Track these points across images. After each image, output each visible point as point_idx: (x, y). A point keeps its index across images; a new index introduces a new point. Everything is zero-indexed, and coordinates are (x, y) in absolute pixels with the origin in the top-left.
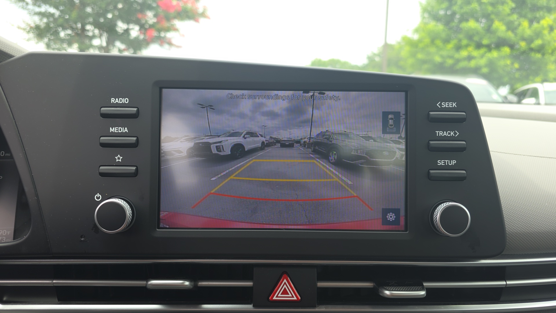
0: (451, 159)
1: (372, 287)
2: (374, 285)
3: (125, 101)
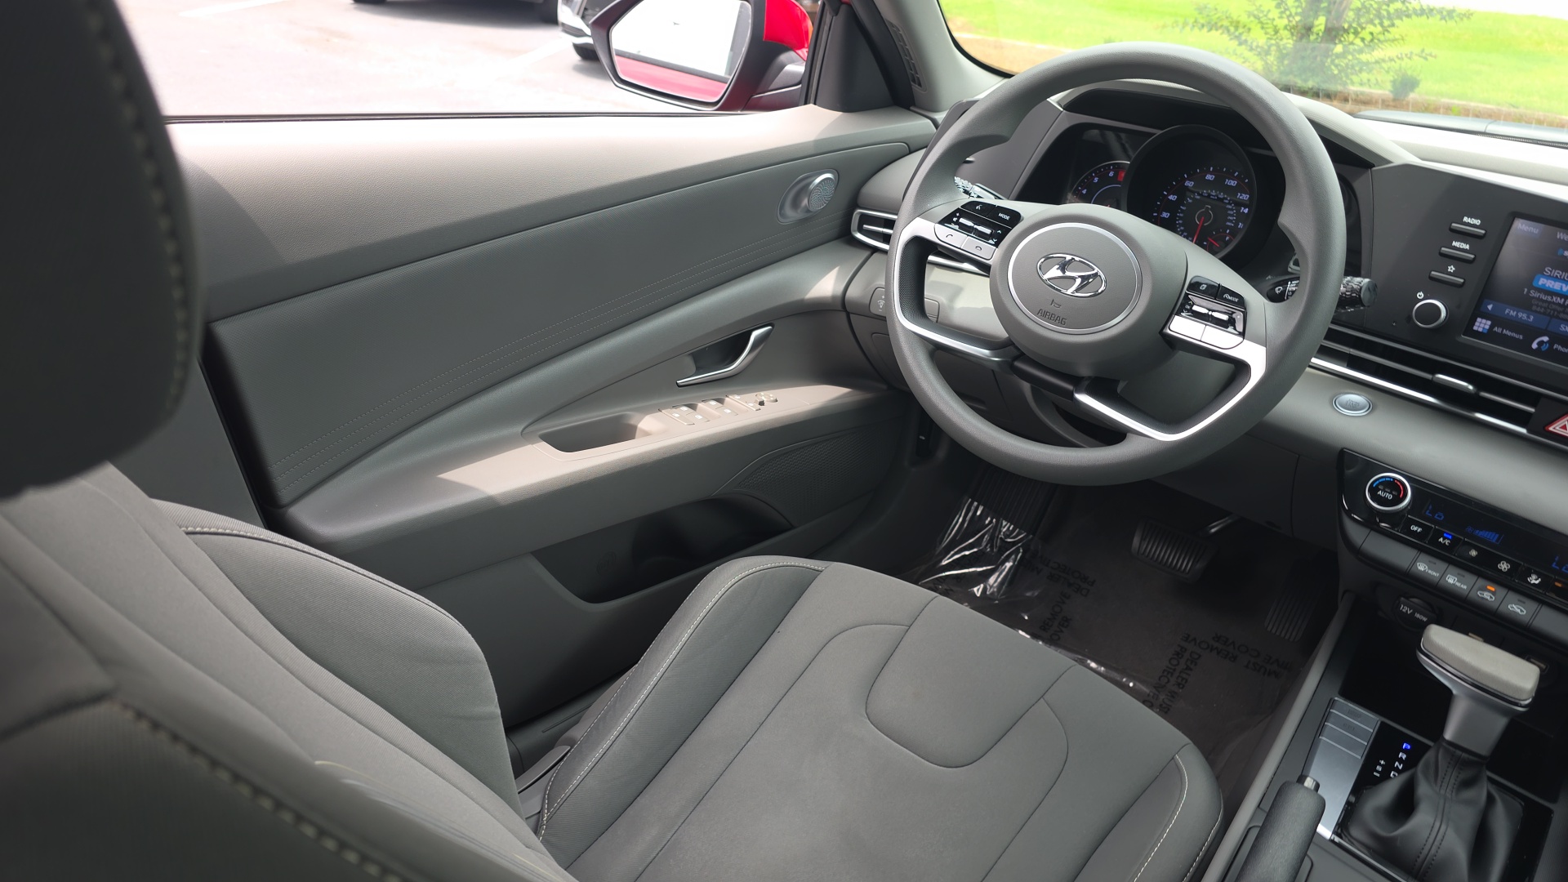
3: (1477, 222)
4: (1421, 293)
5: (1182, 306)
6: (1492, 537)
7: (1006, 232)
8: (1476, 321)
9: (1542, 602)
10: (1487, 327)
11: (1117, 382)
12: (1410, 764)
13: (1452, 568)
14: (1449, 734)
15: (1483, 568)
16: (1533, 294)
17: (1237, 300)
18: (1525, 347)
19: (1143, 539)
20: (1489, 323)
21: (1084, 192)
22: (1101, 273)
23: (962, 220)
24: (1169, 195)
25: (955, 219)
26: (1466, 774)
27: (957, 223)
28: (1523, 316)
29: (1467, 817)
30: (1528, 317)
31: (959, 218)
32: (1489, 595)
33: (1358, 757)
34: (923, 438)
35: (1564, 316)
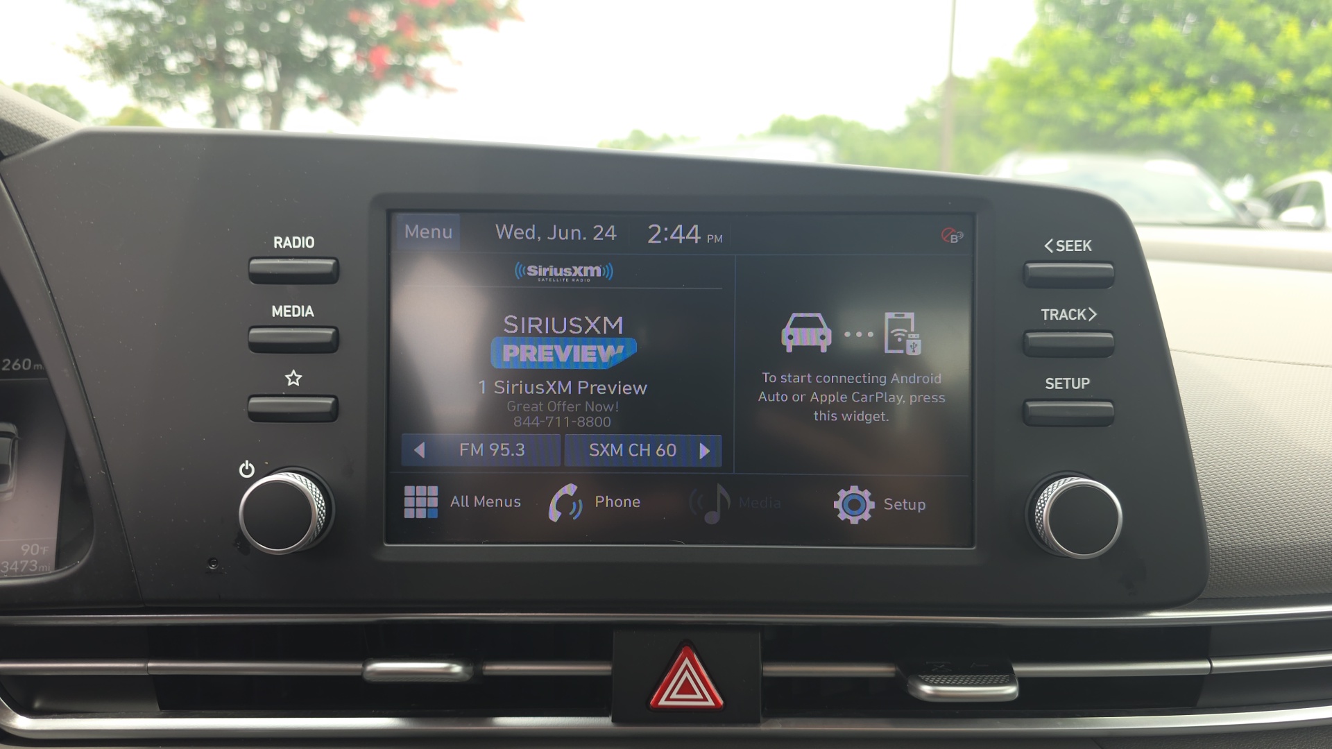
0: (1077, 374)
1: (892, 675)
2: (896, 672)
3: (307, 242)
4: (247, 464)
8: (403, 496)
10: (434, 502)
16: (503, 388)
18: (532, 524)
20: (434, 490)
28: (501, 448)
30: (515, 450)
35: (590, 422)
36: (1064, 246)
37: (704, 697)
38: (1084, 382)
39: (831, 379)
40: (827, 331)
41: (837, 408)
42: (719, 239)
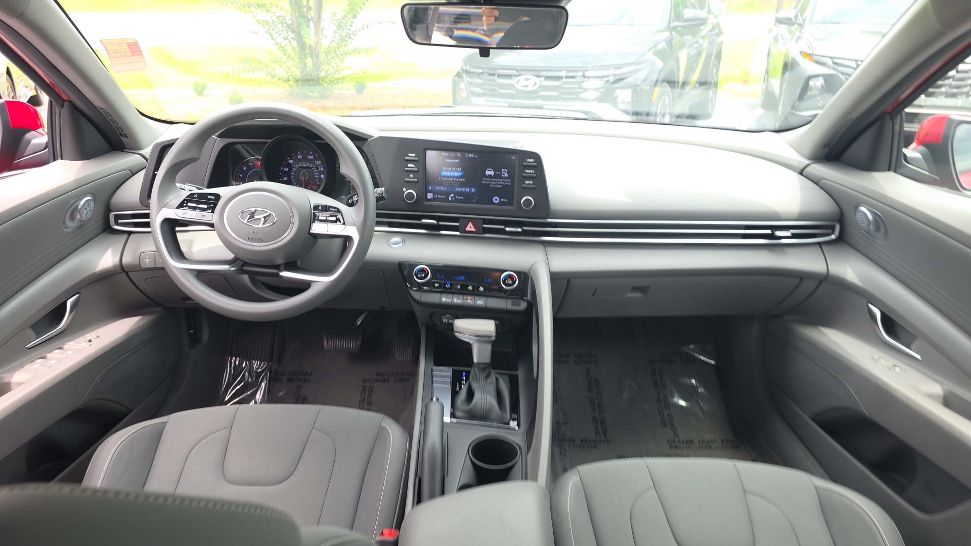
0: (530, 181)
1: (502, 227)
3: (413, 155)
4: (404, 189)
5: (314, 218)
6: (463, 278)
7: (215, 205)
8: (427, 195)
9: (486, 296)
10: (432, 196)
11: (296, 262)
12: (467, 380)
13: (454, 296)
14: (475, 360)
15: (464, 291)
16: (443, 179)
17: (336, 210)
18: (447, 200)
19: (328, 341)
21: (241, 176)
22: (272, 213)
23: (189, 204)
24: (283, 169)
25: (185, 205)
26: (486, 373)
27: (186, 206)
28: (442, 188)
29: (492, 389)
30: (444, 188)
31: (187, 203)
32: (469, 301)
33: (449, 386)
34: (192, 331)
35: (456, 185)
36: (530, 160)
37: (473, 229)
38: (531, 182)
39: (493, 180)
40: (493, 172)
41: (494, 184)
42: (476, 156)
